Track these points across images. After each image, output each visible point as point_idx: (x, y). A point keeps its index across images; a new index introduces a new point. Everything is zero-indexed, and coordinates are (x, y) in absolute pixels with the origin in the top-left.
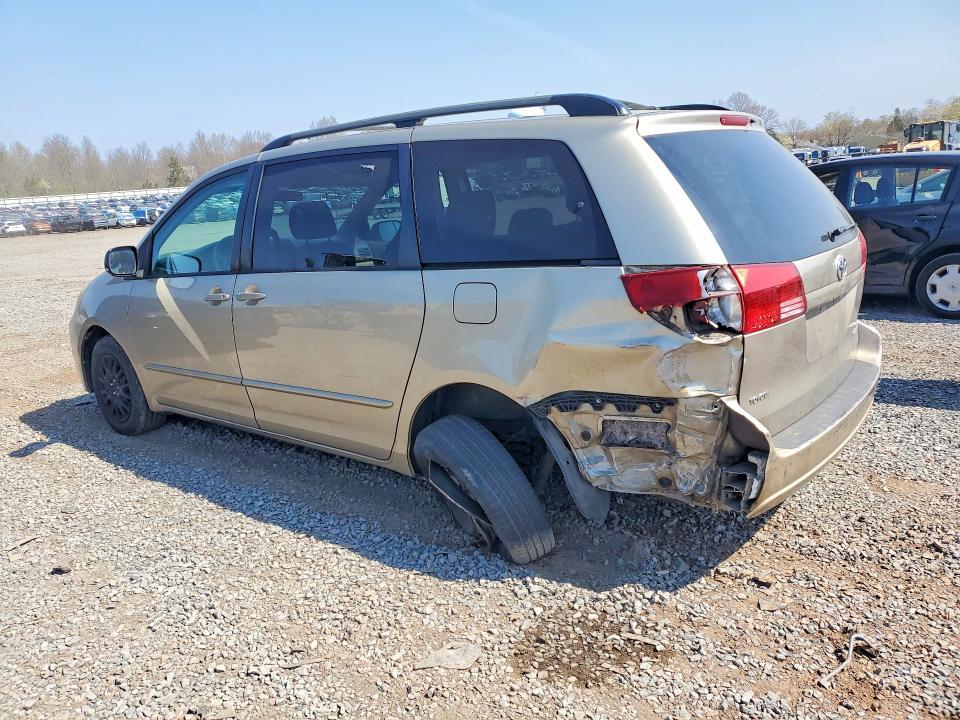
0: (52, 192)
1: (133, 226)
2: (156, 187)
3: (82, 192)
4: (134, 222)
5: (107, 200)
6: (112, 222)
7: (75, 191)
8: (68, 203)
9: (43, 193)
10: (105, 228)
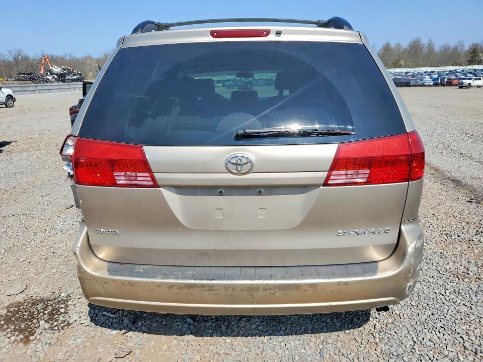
0: (405, 67)
1: (431, 86)
2: (460, 65)
3: (419, 67)
4: (432, 84)
5: (430, 71)
6: (420, 83)
7: (416, 66)
8: (409, 72)
9: (400, 67)
10: (415, 86)
